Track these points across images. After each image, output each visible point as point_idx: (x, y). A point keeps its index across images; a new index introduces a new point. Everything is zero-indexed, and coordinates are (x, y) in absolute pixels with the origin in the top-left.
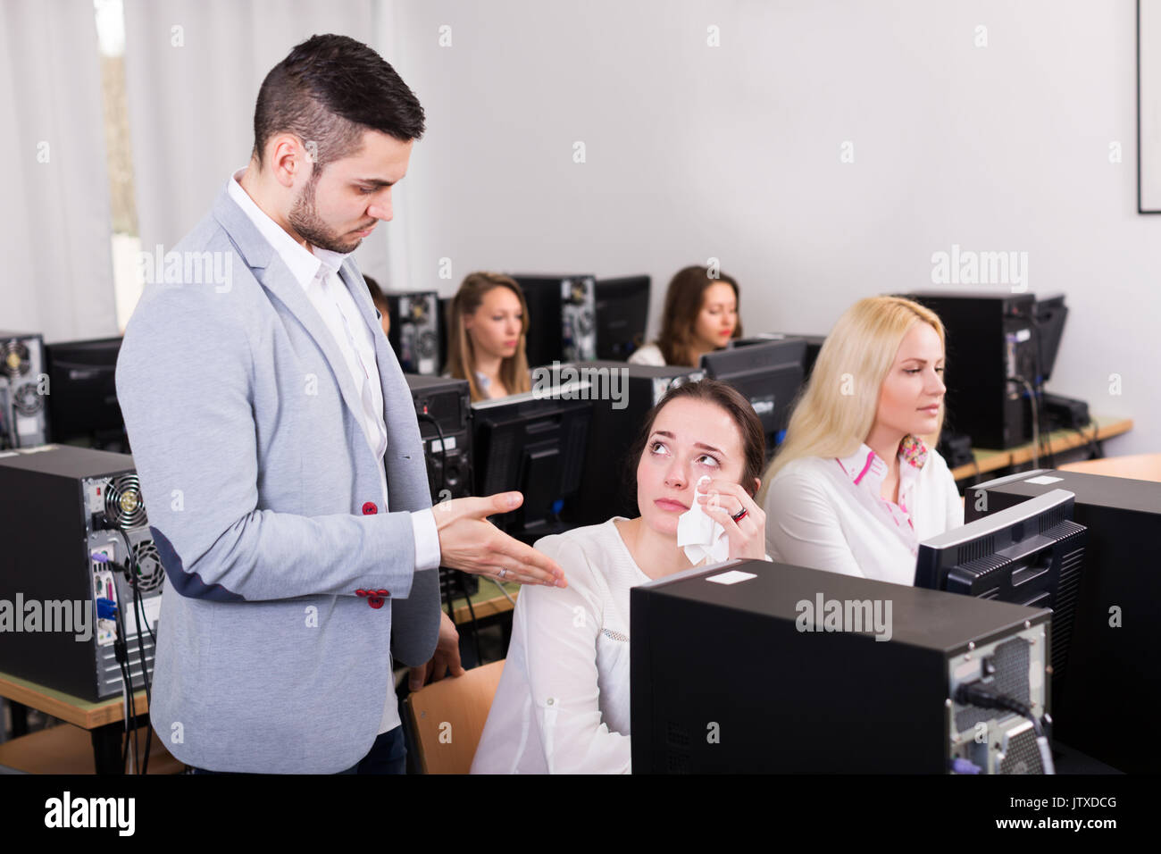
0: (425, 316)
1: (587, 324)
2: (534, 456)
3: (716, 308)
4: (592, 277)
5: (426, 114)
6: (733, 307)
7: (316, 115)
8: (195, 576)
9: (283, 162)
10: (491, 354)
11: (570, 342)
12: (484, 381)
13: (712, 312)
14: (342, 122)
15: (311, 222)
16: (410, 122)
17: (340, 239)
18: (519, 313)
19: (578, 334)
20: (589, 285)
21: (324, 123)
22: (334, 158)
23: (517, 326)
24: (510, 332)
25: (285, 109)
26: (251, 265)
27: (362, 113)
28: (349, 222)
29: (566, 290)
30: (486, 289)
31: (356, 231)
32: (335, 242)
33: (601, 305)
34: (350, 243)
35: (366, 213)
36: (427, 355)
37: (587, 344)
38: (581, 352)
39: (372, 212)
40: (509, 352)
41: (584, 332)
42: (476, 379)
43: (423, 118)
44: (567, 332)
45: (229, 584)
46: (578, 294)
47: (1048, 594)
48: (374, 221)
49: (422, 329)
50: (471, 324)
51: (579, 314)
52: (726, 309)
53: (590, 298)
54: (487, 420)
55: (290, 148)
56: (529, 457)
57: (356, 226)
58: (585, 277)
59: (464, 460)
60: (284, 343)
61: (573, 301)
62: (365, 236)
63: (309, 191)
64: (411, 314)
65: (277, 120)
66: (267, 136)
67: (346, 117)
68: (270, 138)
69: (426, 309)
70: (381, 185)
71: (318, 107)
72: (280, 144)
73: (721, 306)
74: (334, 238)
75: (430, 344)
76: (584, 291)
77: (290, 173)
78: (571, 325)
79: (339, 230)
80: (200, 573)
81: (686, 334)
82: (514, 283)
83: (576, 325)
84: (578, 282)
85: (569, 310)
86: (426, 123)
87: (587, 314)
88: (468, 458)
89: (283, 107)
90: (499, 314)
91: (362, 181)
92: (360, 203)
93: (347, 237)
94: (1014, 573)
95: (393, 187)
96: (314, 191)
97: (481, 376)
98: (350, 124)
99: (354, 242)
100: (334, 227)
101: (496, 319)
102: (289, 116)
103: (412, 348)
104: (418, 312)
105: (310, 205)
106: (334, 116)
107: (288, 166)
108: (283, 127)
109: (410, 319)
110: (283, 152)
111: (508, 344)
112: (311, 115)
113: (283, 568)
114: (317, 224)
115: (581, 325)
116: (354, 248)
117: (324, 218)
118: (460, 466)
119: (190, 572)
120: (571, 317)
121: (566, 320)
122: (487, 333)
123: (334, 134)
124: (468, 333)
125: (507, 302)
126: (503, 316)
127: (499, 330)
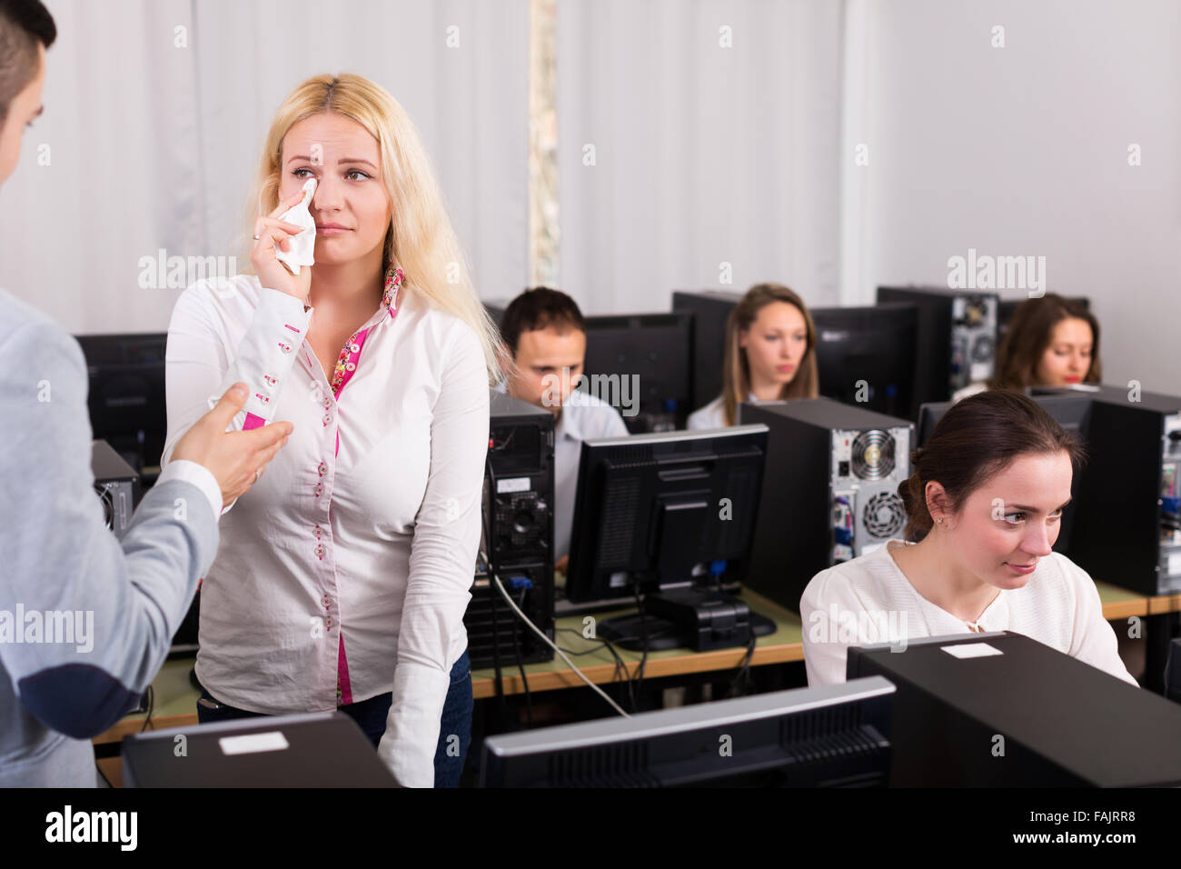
1: (985, 349)
2: (669, 508)
3: (1063, 349)
4: (996, 297)
10: (767, 378)
11: (960, 370)
18: (802, 332)
19: (971, 359)
20: (991, 306)
23: (797, 349)
24: (787, 356)
29: (959, 309)
37: (981, 371)
40: (785, 377)
41: (981, 359)
44: (957, 357)
46: (975, 315)
50: (745, 342)
51: (974, 338)
52: (1077, 352)
53: (991, 321)
54: (607, 460)
56: (663, 509)
58: (985, 296)
61: (966, 322)
73: (1071, 347)
76: (983, 311)
78: (964, 352)
83: (969, 350)
84: (976, 300)
85: (961, 332)
87: (984, 338)
90: (773, 333)
101: (770, 338)
111: (782, 369)
115: (976, 352)
120: (965, 341)
121: (957, 343)
122: (760, 353)
124: (744, 354)
125: (786, 320)
126: (776, 336)
127: (770, 353)
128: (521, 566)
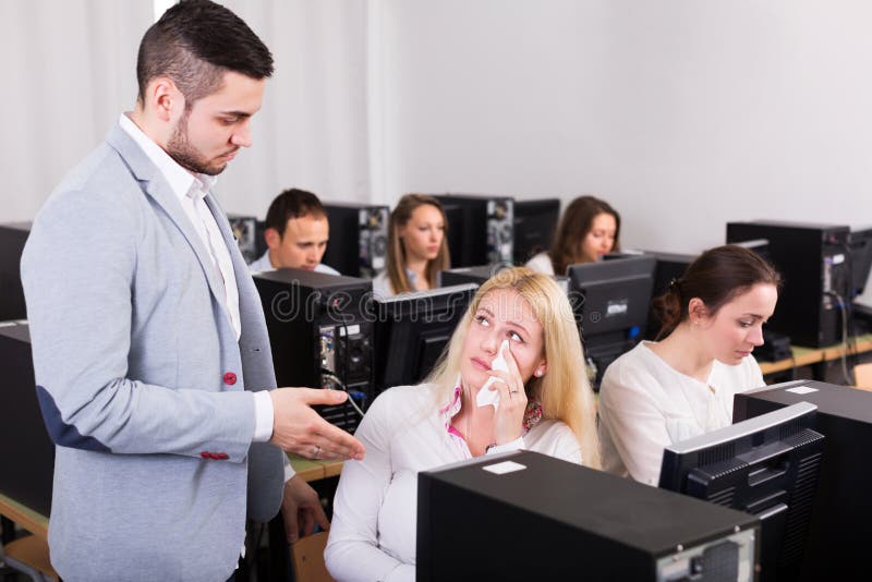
0: (379, 225)
1: (507, 234)
2: (428, 341)
3: (598, 233)
4: (512, 199)
5: (274, 58)
6: (612, 234)
7: (185, 62)
8: (71, 428)
9: (161, 101)
10: (419, 257)
11: (492, 248)
12: (413, 276)
13: (596, 236)
14: (206, 65)
15: (185, 149)
16: (260, 64)
17: (209, 163)
18: (442, 225)
19: (499, 242)
20: (510, 205)
21: (192, 67)
22: (201, 95)
23: (439, 235)
24: (433, 240)
25: (161, 59)
26: (139, 178)
27: (222, 58)
28: (217, 148)
29: (491, 208)
30: (415, 207)
31: (222, 156)
32: (206, 166)
33: (519, 221)
34: (217, 167)
35: (230, 141)
36: (379, 254)
37: (506, 250)
38: (500, 255)
39: (235, 140)
40: (433, 255)
41: (504, 241)
42: (406, 274)
43: (272, 61)
44: (491, 240)
45: (101, 435)
46: (500, 211)
47: (784, 492)
48: (237, 147)
49: (376, 234)
50: (403, 233)
51: (501, 228)
52: (606, 236)
53: (510, 215)
55: (166, 89)
56: (424, 341)
57: (221, 152)
58: (507, 199)
59: (366, 343)
60: (164, 241)
61: (496, 217)
62: (229, 160)
63: (183, 123)
64: (368, 222)
65: (154, 68)
66: (147, 81)
67: (209, 61)
68: (150, 83)
69: (380, 219)
70: (242, 116)
71: (187, 55)
72: (157, 86)
73: (603, 232)
74: (204, 162)
75: (381, 246)
76: (505, 209)
77: (167, 110)
78: (494, 235)
79: (207, 155)
80: (76, 425)
81: (574, 249)
82: (437, 202)
83: (498, 236)
84: (501, 202)
85: (493, 223)
86: (274, 65)
87: (506, 228)
88: (370, 341)
89: (159, 57)
90: (424, 226)
91: (226, 113)
92: (225, 132)
93: (217, 161)
94: (751, 475)
95: (251, 119)
96: (187, 123)
97: (410, 272)
98: (213, 67)
99: (221, 166)
100: (205, 153)
101: (422, 229)
102: (164, 63)
103: (369, 249)
104: (374, 221)
105: (183, 135)
106: (200, 61)
107: (165, 104)
108: (160, 72)
109: (368, 227)
110: (160, 92)
111: (431, 249)
112: (181, 62)
113: (149, 427)
114: (189, 150)
115: (502, 236)
116: (221, 170)
117: (196, 145)
118: (362, 347)
119: (69, 423)
120: (495, 229)
121: (490, 231)
122: (415, 240)
123: (200, 76)
124: (402, 240)
125: (433, 217)
126: (427, 227)
127: (424, 238)
128: (355, 385)
